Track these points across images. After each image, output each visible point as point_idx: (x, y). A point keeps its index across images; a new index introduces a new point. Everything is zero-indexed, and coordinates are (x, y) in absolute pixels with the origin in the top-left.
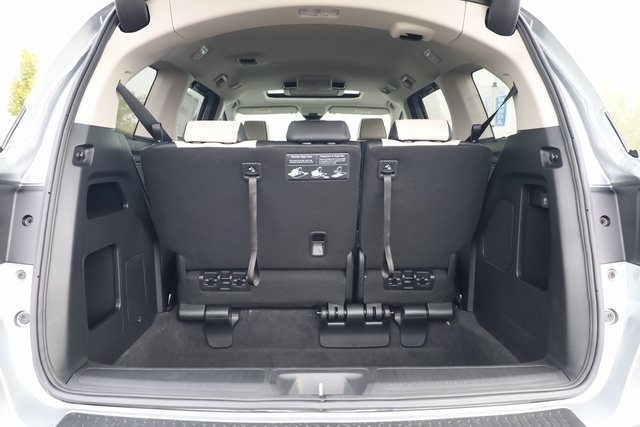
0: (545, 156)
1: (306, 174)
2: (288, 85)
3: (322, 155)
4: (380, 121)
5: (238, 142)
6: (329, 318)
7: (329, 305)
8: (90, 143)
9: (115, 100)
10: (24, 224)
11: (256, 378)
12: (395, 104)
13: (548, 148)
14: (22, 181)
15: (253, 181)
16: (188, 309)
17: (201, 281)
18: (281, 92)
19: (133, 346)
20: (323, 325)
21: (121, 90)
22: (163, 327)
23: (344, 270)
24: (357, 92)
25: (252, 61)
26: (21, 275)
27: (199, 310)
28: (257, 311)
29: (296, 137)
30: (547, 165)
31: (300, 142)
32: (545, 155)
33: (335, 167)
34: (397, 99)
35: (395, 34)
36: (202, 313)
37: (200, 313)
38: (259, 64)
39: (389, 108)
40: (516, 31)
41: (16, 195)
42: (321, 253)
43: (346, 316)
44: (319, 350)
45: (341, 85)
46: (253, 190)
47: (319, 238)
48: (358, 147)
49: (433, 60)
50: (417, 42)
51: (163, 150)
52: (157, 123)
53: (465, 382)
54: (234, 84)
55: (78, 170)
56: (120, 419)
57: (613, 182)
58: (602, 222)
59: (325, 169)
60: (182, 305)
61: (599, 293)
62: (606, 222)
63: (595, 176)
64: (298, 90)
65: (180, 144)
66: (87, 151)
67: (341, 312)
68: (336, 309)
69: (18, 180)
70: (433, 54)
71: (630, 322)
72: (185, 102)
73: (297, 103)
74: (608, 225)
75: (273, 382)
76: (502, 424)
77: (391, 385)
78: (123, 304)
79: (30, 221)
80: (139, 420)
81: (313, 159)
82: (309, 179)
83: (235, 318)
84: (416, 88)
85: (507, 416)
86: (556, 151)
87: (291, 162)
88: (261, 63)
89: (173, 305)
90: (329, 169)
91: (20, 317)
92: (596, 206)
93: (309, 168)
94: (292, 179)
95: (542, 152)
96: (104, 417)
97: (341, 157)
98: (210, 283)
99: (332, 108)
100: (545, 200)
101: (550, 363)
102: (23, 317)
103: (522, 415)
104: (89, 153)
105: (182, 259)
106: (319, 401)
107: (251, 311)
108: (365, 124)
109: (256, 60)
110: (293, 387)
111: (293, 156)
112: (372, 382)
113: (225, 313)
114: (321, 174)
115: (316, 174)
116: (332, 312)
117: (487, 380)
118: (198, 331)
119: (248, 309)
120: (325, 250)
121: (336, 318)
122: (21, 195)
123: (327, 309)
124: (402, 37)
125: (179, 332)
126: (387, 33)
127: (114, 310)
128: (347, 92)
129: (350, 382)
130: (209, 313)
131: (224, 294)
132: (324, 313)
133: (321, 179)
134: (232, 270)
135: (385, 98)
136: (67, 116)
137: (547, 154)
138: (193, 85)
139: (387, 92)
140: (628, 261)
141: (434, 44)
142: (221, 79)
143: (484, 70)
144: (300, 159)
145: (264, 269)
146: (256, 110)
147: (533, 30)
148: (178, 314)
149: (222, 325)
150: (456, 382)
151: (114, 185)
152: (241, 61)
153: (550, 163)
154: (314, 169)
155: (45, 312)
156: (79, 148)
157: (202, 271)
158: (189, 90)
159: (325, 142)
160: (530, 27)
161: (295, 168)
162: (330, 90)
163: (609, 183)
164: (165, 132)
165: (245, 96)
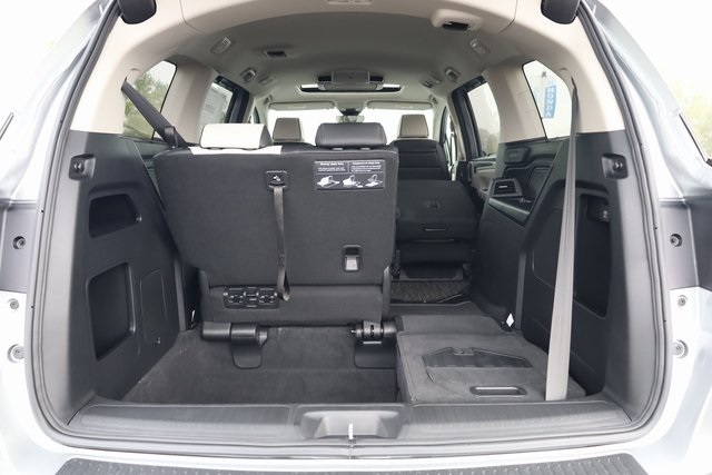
0: (607, 165)
1: (337, 183)
2: (321, 79)
3: (354, 162)
4: (423, 117)
5: (260, 148)
6: (364, 337)
7: (365, 323)
8: (90, 153)
9: (121, 101)
10: (16, 247)
11: (278, 418)
12: (438, 98)
13: (611, 156)
14: (13, 197)
15: (278, 190)
16: (212, 328)
17: (225, 297)
18: (316, 86)
19: (151, 371)
20: (358, 343)
21: (126, 90)
22: (185, 347)
23: (381, 286)
24: (398, 86)
25: (281, 54)
26: (14, 305)
27: (225, 328)
28: (287, 329)
29: (325, 142)
30: (610, 175)
31: (330, 148)
32: (607, 163)
33: (369, 176)
34: (441, 93)
35: (436, 23)
36: (228, 332)
37: (226, 332)
38: (289, 57)
39: (432, 102)
40: (577, 18)
41: (5, 213)
42: (355, 268)
43: (382, 334)
44: (354, 370)
45: (380, 79)
46: (279, 202)
47: (352, 252)
48: (395, 152)
49: (480, 51)
50: (461, 32)
51: (177, 157)
52: (170, 127)
53: (513, 422)
54: (263, 78)
55: (76, 184)
56: (126, 467)
57: (686, 195)
58: (673, 241)
59: (358, 177)
60: (206, 324)
61: (668, 323)
62: (677, 242)
63: (665, 188)
64: (334, 84)
65: (195, 151)
66: (87, 161)
67: (377, 330)
68: (372, 327)
69: (8, 196)
70: (480, 44)
71: (702, 355)
72: (210, 99)
73: (334, 98)
74: (680, 244)
75: (297, 423)
76: (554, 472)
77: (430, 426)
78: (139, 326)
79: (23, 243)
80: (147, 468)
81: (345, 166)
82: (341, 188)
83: (263, 336)
84: (461, 82)
85: (560, 462)
86: (621, 158)
87: (320, 169)
88: (291, 55)
89: (196, 323)
90: (362, 178)
91: (14, 351)
92: (666, 223)
93: (341, 177)
94: (321, 189)
95: (604, 160)
96: (107, 463)
97: (376, 164)
98: (236, 300)
99: (371, 103)
100: (605, 212)
101: (608, 398)
102: (17, 351)
103: (577, 461)
104: (90, 164)
105: (204, 275)
106: (349, 447)
107: (280, 329)
108: (406, 120)
109: (286, 52)
110: (320, 428)
111: (322, 163)
112: (408, 423)
113: (252, 331)
114: (354, 183)
115: (348, 182)
116: (367, 331)
117: (538, 420)
118: (224, 350)
119: (278, 326)
120: (360, 265)
121: (372, 337)
122: (12, 213)
123: (362, 328)
124: (445, 26)
125: (203, 353)
126: (428, 22)
127: (128, 333)
128: (385, 86)
129: (384, 421)
130: (234, 332)
131: (251, 312)
132: (359, 332)
133: (353, 188)
134: (259, 286)
135: (428, 92)
136: (62, 122)
137: (610, 161)
138: (219, 80)
139: (430, 86)
140: (701, 286)
141: (482, 34)
142: (249, 74)
143: (536, 62)
144: (331, 166)
145: (293, 285)
146: (289, 106)
147: (596, 15)
148: (201, 332)
149: (250, 344)
150: (502, 423)
151: (124, 197)
152: (270, 53)
153: (613, 171)
154: (347, 177)
155: (41, 346)
156: (75, 159)
157: (227, 287)
158: (214, 86)
159: (358, 147)
160: (592, 13)
161: (325, 176)
162: (368, 84)
163: (681, 196)
164: (179, 137)
165: (276, 91)
